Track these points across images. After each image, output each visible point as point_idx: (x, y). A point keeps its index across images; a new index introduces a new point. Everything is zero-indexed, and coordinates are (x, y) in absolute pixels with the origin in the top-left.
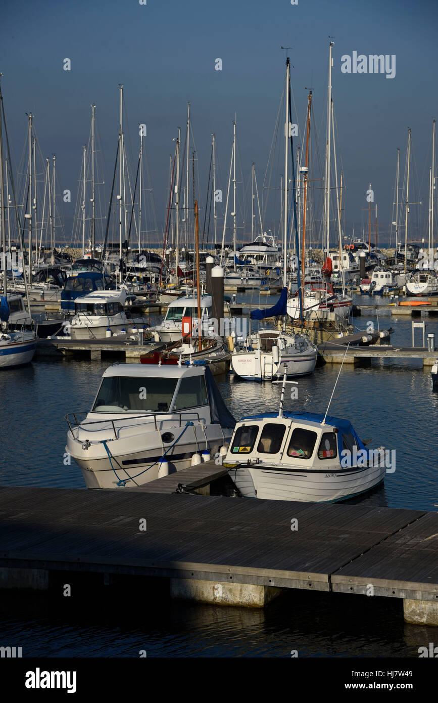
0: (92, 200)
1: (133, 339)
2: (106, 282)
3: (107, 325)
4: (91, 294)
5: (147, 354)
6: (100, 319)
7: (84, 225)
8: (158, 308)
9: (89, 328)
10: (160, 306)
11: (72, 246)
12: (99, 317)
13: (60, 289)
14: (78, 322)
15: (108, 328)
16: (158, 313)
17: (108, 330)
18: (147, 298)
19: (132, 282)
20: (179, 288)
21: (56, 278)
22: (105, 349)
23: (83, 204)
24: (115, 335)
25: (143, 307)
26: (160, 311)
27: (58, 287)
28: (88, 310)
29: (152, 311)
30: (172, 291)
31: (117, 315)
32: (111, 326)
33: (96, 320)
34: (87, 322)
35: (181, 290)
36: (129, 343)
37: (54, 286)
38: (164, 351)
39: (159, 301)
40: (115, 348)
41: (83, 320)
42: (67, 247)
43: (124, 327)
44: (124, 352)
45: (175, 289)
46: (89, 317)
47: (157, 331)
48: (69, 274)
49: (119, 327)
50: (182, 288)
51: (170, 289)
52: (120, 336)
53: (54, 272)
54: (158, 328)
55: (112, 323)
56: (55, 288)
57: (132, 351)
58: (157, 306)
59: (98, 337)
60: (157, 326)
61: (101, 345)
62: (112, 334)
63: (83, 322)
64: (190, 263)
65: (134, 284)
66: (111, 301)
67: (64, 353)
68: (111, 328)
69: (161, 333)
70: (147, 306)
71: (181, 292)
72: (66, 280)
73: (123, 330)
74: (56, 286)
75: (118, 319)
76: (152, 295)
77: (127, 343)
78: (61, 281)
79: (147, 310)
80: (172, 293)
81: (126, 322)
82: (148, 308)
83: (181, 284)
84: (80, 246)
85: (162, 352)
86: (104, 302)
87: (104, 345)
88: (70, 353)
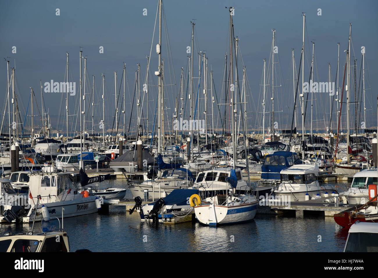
0: (272, 99)
1: (328, 202)
2: (295, 158)
3: (306, 191)
4: (292, 168)
5: (339, 214)
6: (300, 187)
7: (264, 116)
8: (334, 178)
9: (292, 193)
10: (336, 177)
11: (256, 133)
12: (299, 185)
13: (257, 164)
14: (284, 188)
15: (307, 193)
16: (335, 182)
17: (307, 194)
18: (324, 170)
19: (312, 159)
20: (350, 162)
21: (254, 155)
22: (308, 209)
23: (264, 101)
24: (313, 198)
25: (323, 177)
26: (336, 180)
27: (256, 162)
28: (290, 180)
29: (330, 180)
30: (345, 165)
31: (312, 183)
32: (309, 191)
33: (298, 187)
34: (291, 188)
35: (351, 164)
36: (327, 205)
37: (253, 161)
38: (353, 212)
39: (335, 172)
40: (316, 208)
41: (288, 187)
42: (253, 133)
43: (318, 192)
44: (323, 212)
45: (347, 163)
46: (293, 185)
47: (345, 196)
48: (264, 153)
49: (314, 192)
50: (352, 163)
51: (343, 164)
52: (317, 199)
53: (253, 151)
54: (347, 193)
55: (309, 190)
56: (253, 163)
57: (329, 211)
58: (334, 176)
59: (300, 200)
60: (345, 192)
61: (305, 207)
62: (310, 198)
63: (288, 188)
64: (351, 143)
65: (314, 160)
66: (308, 172)
67: (276, 212)
68: (309, 193)
69: (349, 197)
70: (326, 177)
71: (352, 165)
72: (262, 157)
73: (318, 195)
74: (254, 162)
75: (314, 186)
76: (328, 167)
77: (326, 205)
78: (258, 158)
79: (326, 179)
80: (345, 166)
81: (320, 188)
82: (327, 178)
83: (351, 160)
84: (261, 133)
85: (351, 212)
86: (303, 173)
87: (307, 206)
88: (281, 212)
